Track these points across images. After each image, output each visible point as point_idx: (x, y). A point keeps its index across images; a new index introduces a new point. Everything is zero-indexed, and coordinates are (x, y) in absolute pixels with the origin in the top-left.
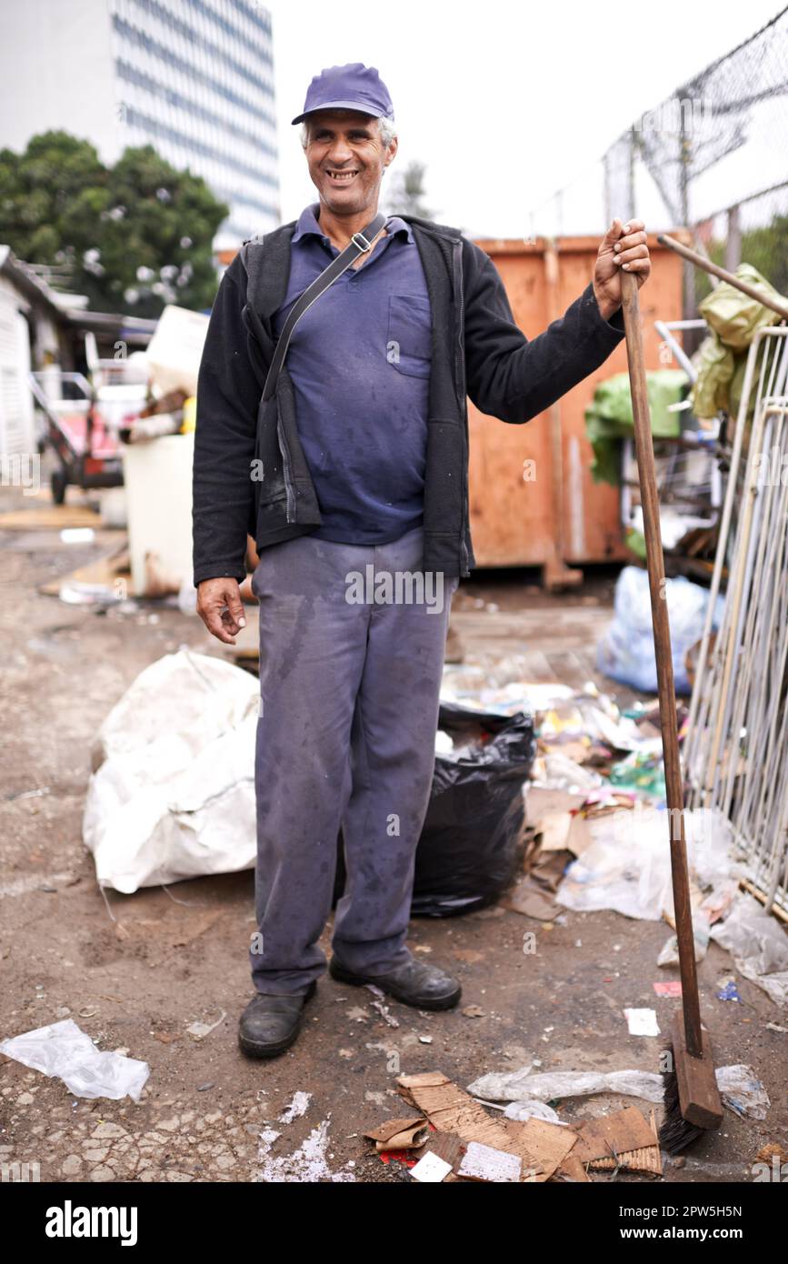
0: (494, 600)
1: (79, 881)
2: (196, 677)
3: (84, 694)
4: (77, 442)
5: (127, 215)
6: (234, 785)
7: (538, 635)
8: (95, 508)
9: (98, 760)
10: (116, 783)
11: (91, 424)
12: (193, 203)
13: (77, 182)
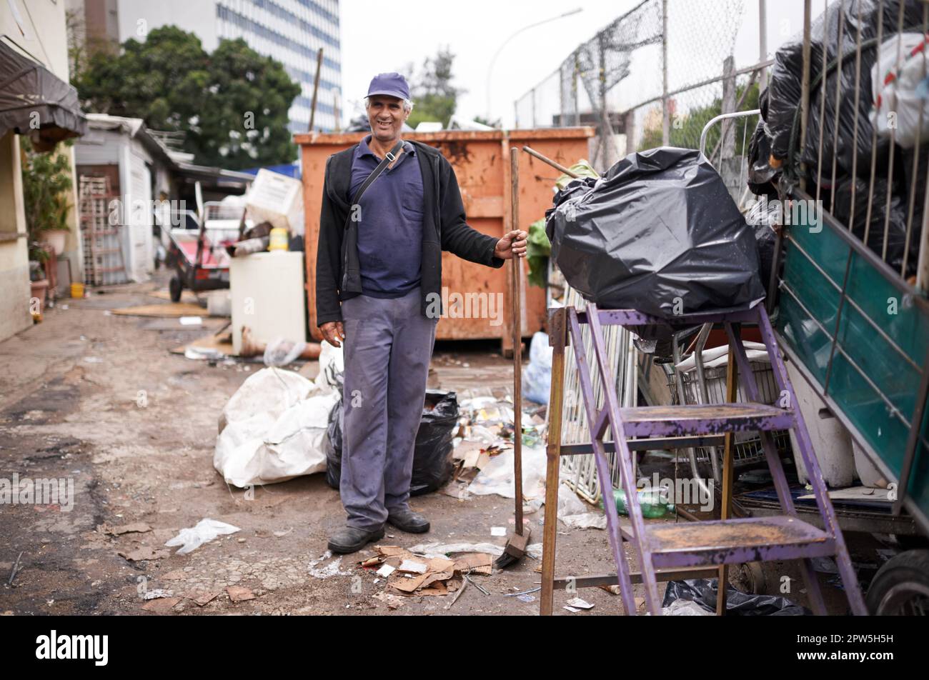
0: (467, 361)
1: (213, 484)
2: (278, 381)
3: (206, 405)
4: (191, 258)
5: (220, 91)
6: (299, 431)
7: (491, 379)
8: (203, 304)
9: (222, 425)
10: (233, 436)
11: (201, 244)
12: (273, 83)
13: (186, 65)
